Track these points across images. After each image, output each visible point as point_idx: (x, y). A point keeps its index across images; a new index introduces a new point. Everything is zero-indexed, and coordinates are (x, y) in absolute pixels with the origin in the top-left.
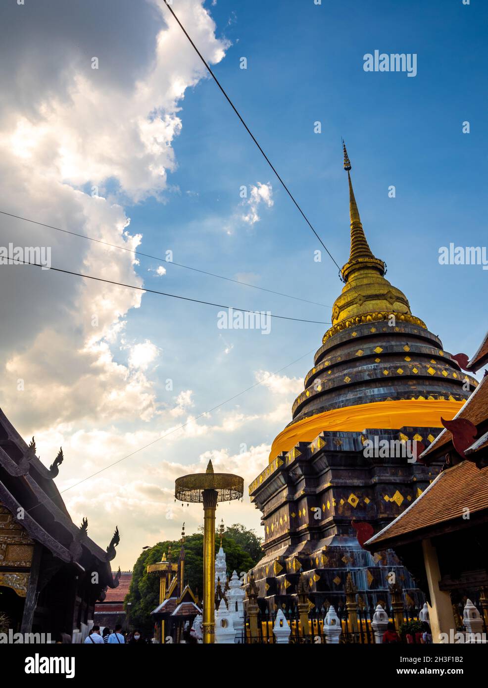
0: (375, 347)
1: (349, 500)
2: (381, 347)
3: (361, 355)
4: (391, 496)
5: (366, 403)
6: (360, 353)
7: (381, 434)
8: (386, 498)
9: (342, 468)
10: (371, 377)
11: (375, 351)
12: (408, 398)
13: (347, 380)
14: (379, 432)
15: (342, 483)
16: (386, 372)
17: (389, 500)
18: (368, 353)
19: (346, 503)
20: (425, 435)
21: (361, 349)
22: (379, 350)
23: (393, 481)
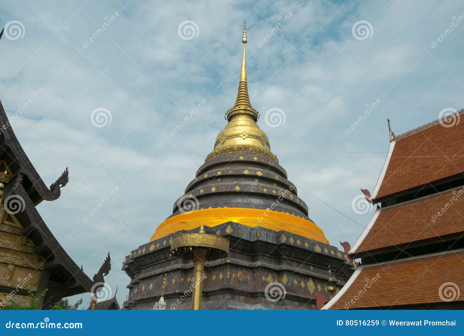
0: (258, 171)
1: (238, 275)
2: (262, 172)
3: (247, 174)
4: (266, 277)
5: (252, 208)
6: (246, 172)
7: (267, 232)
8: (264, 278)
9: (237, 251)
10: (255, 191)
11: (257, 173)
12: (280, 211)
13: (237, 189)
14: (266, 230)
15: (236, 262)
16: (265, 190)
17: (265, 280)
18: (253, 173)
19: (236, 277)
20: (296, 239)
21: (248, 170)
22: (259, 174)
23: (270, 267)
